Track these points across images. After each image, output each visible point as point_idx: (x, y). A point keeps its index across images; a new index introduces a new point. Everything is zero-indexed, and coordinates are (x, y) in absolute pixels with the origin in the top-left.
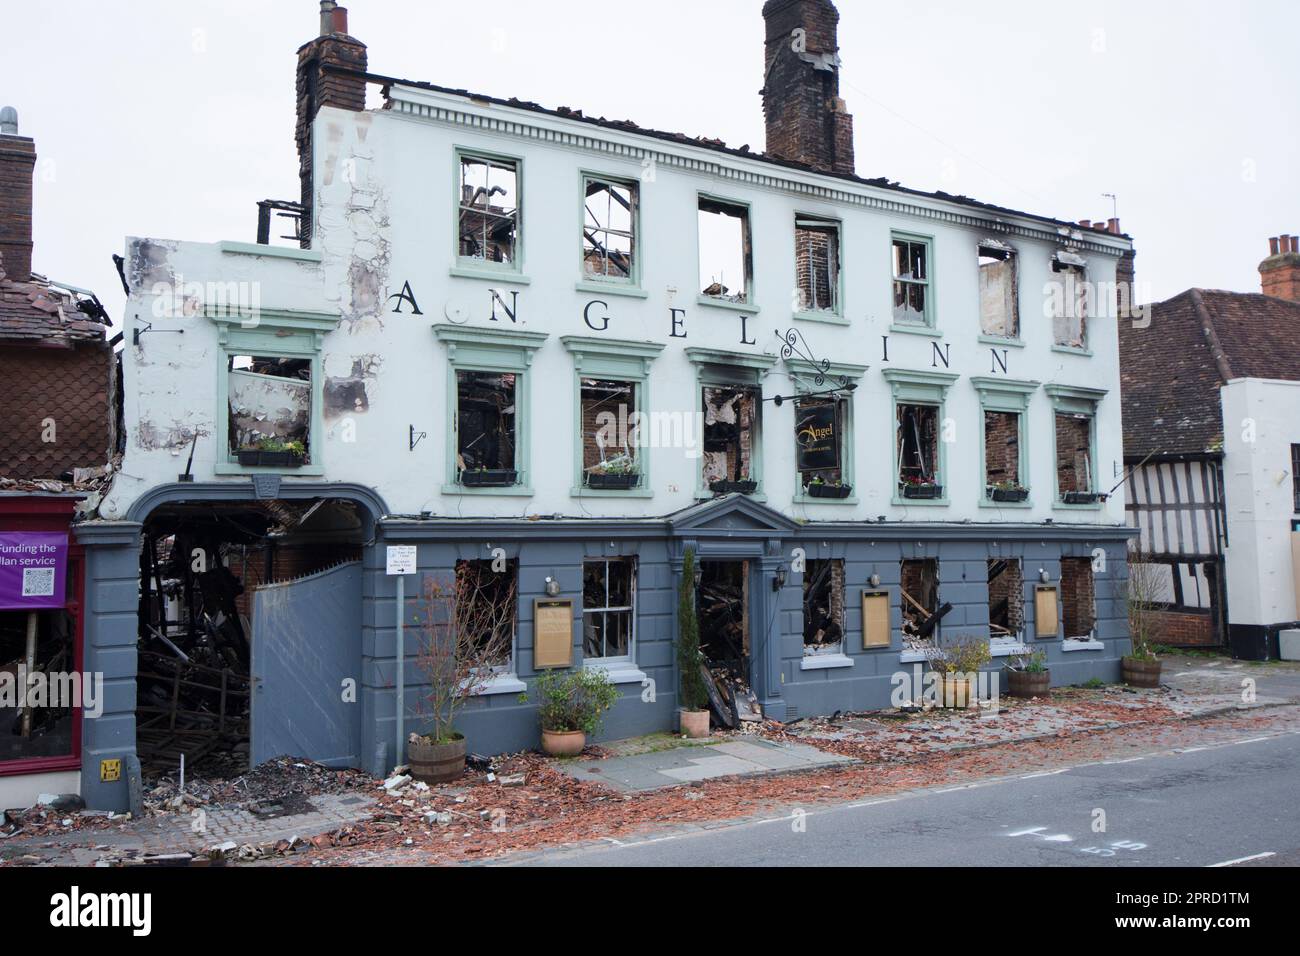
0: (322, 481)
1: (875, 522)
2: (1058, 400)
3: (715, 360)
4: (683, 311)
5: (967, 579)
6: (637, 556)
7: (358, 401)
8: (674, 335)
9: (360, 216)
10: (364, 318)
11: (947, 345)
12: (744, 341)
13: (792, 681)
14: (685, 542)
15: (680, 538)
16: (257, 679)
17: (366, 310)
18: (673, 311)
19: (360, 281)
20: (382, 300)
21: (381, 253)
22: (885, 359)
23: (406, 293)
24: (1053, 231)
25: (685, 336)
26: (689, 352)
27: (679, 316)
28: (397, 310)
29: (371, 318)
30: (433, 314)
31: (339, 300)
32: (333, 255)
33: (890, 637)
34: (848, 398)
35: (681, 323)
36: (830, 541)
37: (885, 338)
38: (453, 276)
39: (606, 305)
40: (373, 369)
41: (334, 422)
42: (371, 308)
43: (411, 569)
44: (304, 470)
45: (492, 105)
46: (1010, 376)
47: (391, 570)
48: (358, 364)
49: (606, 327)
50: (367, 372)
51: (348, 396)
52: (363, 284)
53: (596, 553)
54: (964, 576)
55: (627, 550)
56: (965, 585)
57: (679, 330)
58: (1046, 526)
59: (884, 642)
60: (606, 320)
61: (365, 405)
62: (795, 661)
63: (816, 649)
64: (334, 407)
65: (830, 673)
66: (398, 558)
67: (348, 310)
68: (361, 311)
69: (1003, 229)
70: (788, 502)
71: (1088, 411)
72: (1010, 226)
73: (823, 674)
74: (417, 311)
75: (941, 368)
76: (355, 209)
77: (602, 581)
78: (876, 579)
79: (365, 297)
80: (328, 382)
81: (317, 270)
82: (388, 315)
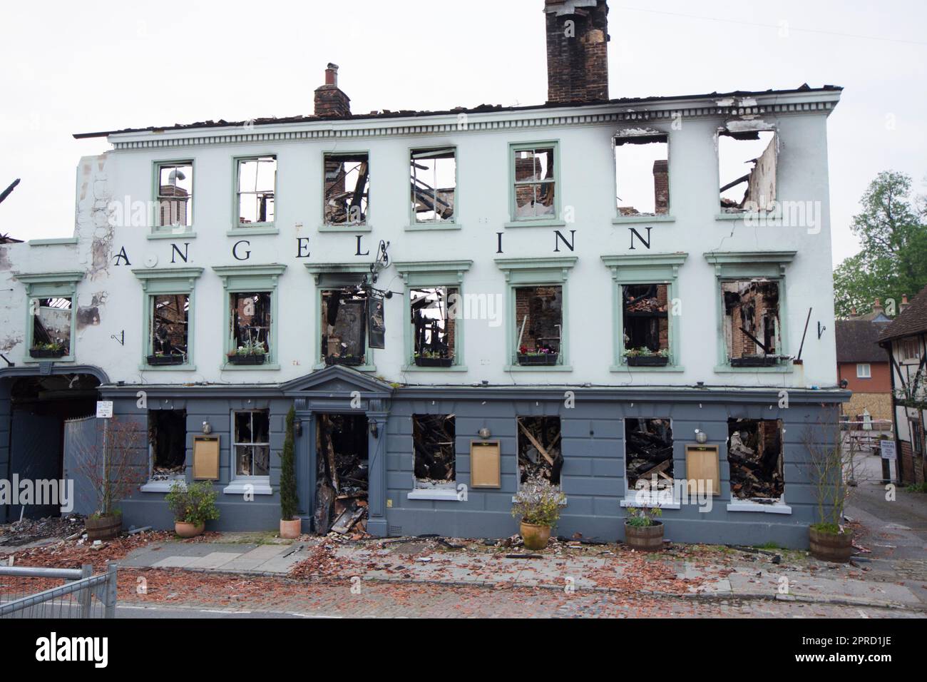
0: (75, 364)
1: (479, 386)
2: (719, 267)
3: (325, 271)
4: (308, 239)
5: (595, 435)
6: (268, 409)
7: (95, 319)
8: (299, 256)
9: (99, 214)
10: (99, 272)
11: (573, 232)
12: (359, 253)
13: (399, 506)
14: (296, 400)
15: (292, 398)
16: (66, 470)
17: (100, 267)
18: (300, 240)
19: (98, 251)
20: (109, 260)
21: (110, 232)
22: (500, 251)
23: (122, 254)
24: (711, 105)
25: (308, 256)
26: (309, 266)
27: (304, 243)
28: (117, 264)
29: (103, 271)
30: (137, 264)
31: (86, 262)
32: (84, 238)
33: (501, 481)
34: (458, 287)
35: (306, 247)
36: (439, 400)
37: (500, 235)
38: (150, 239)
39: (248, 243)
40: (103, 300)
41: (82, 331)
42: (103, 265)
43: (110, 415)
44: (65, 358)
45: (166, 132)
46: (654, 250)
47: (99, 415)
48: (95, 297)
49: (248, 257)
50: (100, 301)
51: (89, 317)
52: (99, 252)
53: (238, 407)
54: (592, 433)
55: (261, 405)
56: (593, 440)
57: (304, 252)
58: (696, 389)
59: (496, 484)
60: (248, 253)
61: (98, 320)
62: (402, 492)
63: (434, 484)
64: (83, 323)
65: (437, 504)
66: (103, 408)
67: (91, 268)
68: (97, 268)
69: (640, 117)
70: (398, 370)
71: (773, 273)
72: (649, 113)
73: (431, 503)
74: (128, 263)
75: (564, 251)
76: (96, 210)
77: (248, 425)
78: (485, 432)
79: (100, 259)
80: (79, 309)
81: (76, 248)
82: (112, 268)
